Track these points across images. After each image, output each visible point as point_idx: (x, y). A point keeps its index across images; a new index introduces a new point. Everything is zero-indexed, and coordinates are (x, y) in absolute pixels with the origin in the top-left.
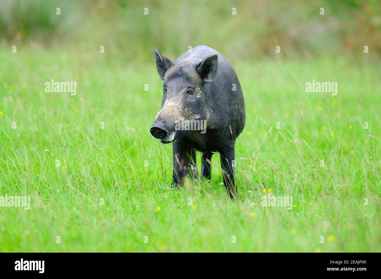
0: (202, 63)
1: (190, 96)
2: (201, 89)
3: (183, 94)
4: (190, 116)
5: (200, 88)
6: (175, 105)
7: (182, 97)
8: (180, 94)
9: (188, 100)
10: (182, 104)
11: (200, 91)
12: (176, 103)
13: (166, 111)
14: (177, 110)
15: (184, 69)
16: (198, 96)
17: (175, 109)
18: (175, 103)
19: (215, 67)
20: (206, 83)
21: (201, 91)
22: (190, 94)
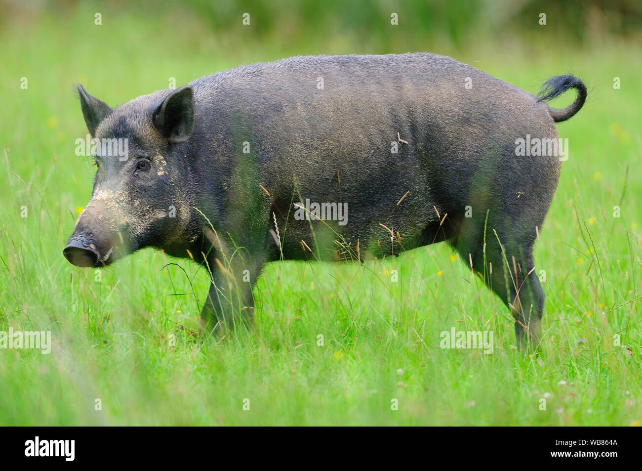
0: (164, 106)
1: (142, 174)
2: (165, 159)
3: (128, 172)
4: (145, 215)
5: (163, 156)
6: (112, 196)
7: (126, 177)
8: (122, 172)
9: (140, 183)
10: (127, 193)
11: (164, 162)
12: (114, 192)
13: (93, 212)
14: (117, 205)
15: (128, 120)
16: (160, 173)
17: (112, 205)
18: (112, 191)
19: (189, 112)
20: (175, 144)
21: (167, 161)
22: (142, 171)
